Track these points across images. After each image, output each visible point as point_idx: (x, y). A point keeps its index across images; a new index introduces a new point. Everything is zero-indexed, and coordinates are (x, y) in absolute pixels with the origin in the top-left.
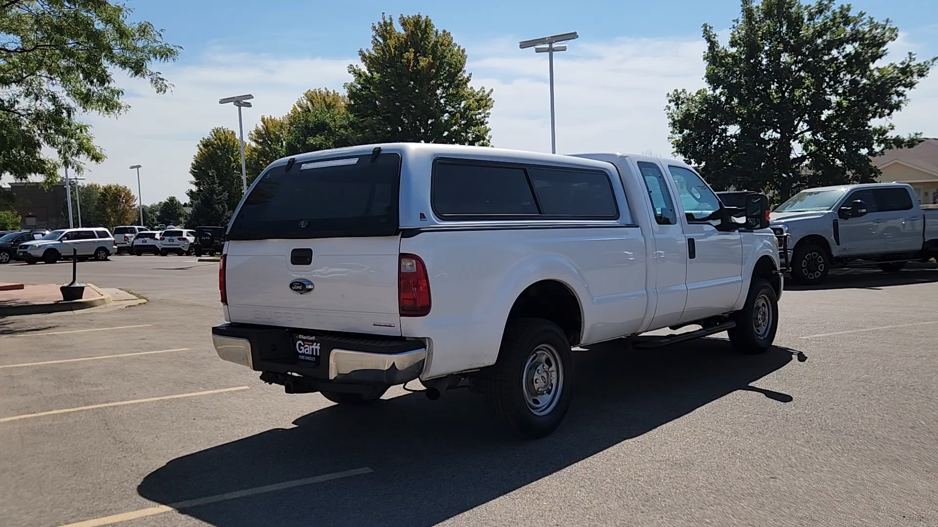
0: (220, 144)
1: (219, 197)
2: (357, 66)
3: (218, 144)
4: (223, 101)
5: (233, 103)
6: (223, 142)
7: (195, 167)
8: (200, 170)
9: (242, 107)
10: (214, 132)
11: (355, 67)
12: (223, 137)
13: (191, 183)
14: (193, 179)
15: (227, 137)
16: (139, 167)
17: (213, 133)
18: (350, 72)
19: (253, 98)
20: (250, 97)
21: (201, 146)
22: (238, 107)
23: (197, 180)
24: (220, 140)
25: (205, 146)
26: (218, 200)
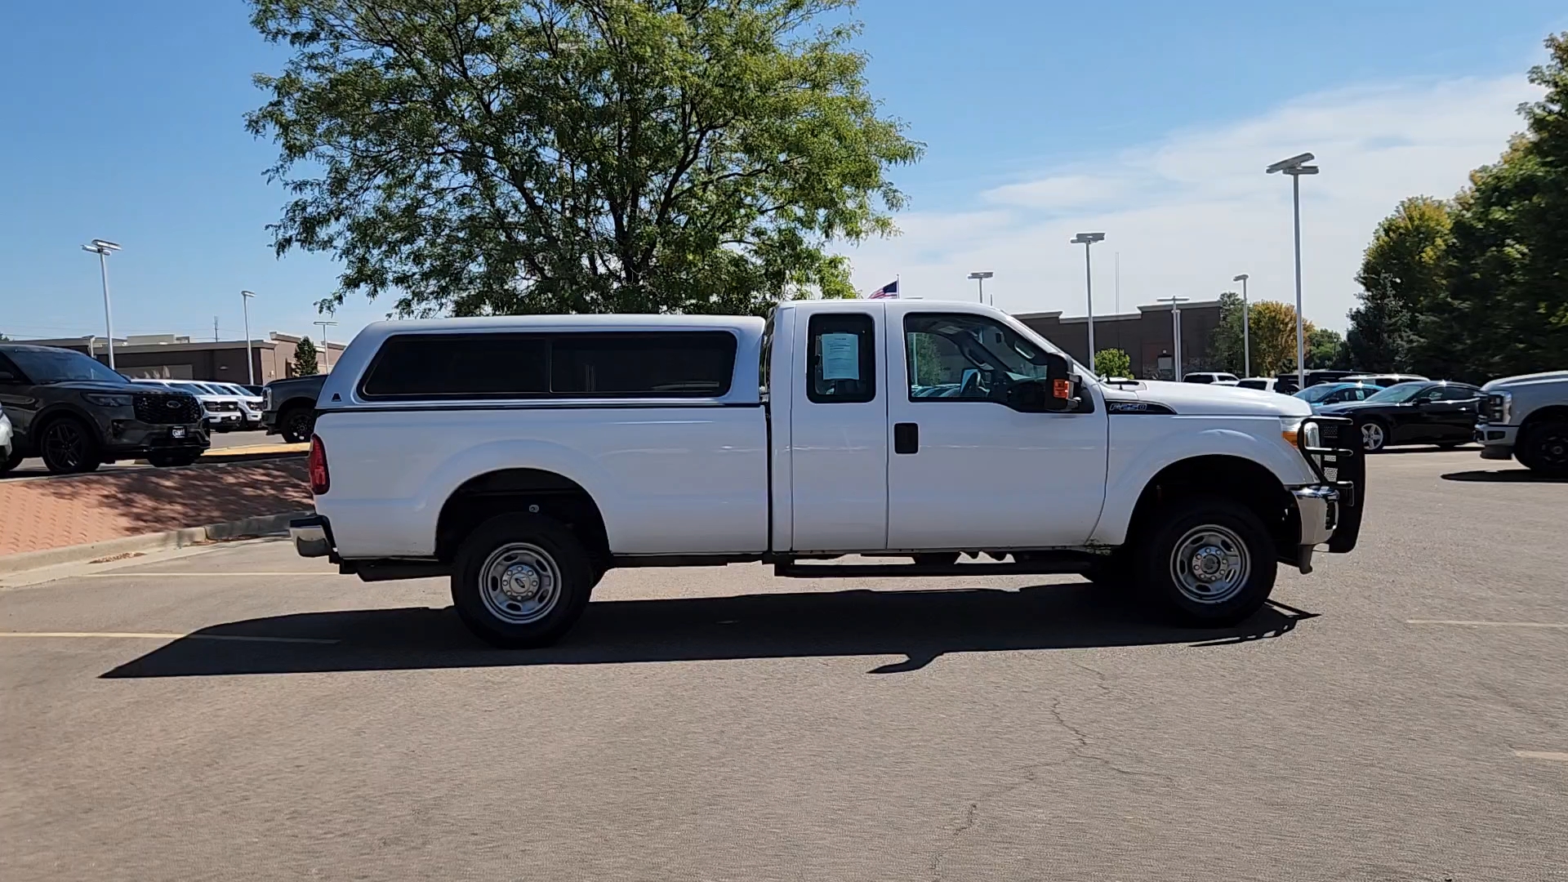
0: (1410, 226)
1: (1393, 320)
2: (1548, 67)
3: (1407, 227)
4: (1272, 169)
5: (1281, 171)
6: (1417, 222)
7: (1369, 268)
8: (1371, 276)
9: (1300, 176)
10: (1403, 206)
11: (1544, 68)
12: (1416, 214)
13: (1361, 297)
14: (1361, 289)
15: (1424, 213)
16: (1244, 277)
17: (1401, 208)
18: (1532, 81)
19: (1313, 158)
20: (1309, 157)
21: (1382, 233)
22: (1292, 177)
23: (1368, 290)
24: (1411, 219)
25: (1387, 232)
26: (1391, 325)
